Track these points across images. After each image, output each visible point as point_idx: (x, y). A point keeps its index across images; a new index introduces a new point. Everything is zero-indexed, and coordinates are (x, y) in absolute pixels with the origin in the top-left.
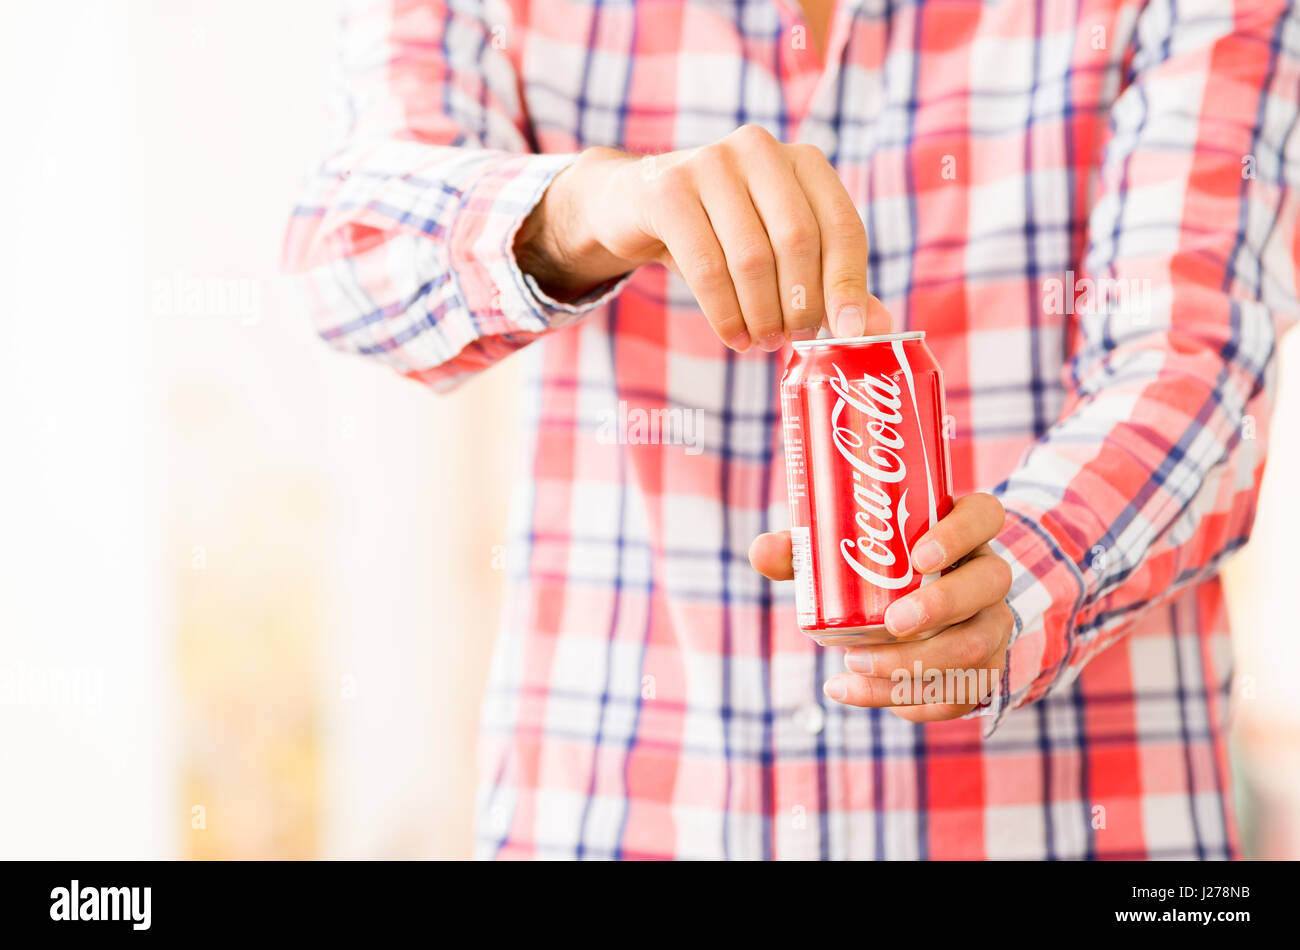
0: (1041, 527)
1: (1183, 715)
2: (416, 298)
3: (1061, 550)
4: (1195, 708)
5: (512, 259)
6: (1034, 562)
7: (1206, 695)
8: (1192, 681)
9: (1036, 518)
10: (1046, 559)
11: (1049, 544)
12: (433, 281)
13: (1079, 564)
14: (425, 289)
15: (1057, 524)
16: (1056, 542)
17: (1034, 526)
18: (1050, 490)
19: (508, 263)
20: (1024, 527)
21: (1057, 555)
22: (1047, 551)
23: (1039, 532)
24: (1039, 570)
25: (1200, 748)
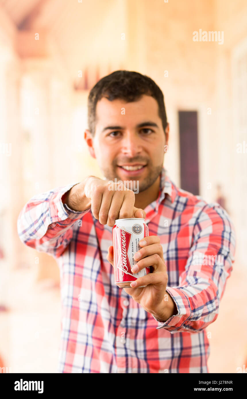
0: (188, 299)
1: (201, 350)
2: (40, 218)
3: (190, 306)
4: (203, 348)
5: (61, 200)
6: (185, 305)
7: (204, 345)
8: (202, 343)
9: (188, 298)
10: (187, 306)
11: (189, 303)
12: (44, 213)
13: (192, 310)
14: (42, 215)
15: (191, 300)
16: (190, 304)
17: (187, 299)
18: (192, 294)
19: (60, 202)
20: (186, 298)
21: (189, 306)
22: (188, 304)
23: (187, 300)
24: (186, 307)
25: (203, 356)
